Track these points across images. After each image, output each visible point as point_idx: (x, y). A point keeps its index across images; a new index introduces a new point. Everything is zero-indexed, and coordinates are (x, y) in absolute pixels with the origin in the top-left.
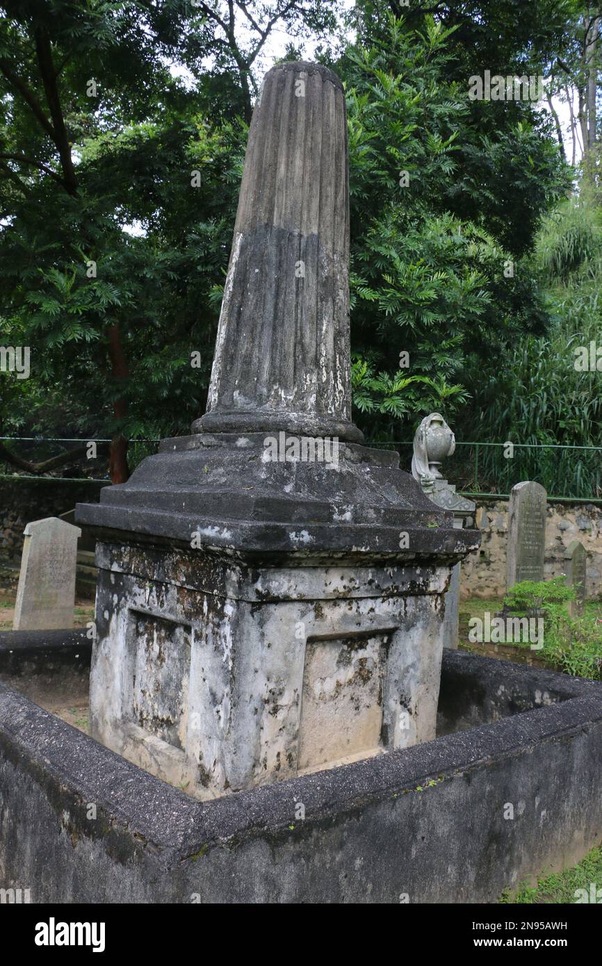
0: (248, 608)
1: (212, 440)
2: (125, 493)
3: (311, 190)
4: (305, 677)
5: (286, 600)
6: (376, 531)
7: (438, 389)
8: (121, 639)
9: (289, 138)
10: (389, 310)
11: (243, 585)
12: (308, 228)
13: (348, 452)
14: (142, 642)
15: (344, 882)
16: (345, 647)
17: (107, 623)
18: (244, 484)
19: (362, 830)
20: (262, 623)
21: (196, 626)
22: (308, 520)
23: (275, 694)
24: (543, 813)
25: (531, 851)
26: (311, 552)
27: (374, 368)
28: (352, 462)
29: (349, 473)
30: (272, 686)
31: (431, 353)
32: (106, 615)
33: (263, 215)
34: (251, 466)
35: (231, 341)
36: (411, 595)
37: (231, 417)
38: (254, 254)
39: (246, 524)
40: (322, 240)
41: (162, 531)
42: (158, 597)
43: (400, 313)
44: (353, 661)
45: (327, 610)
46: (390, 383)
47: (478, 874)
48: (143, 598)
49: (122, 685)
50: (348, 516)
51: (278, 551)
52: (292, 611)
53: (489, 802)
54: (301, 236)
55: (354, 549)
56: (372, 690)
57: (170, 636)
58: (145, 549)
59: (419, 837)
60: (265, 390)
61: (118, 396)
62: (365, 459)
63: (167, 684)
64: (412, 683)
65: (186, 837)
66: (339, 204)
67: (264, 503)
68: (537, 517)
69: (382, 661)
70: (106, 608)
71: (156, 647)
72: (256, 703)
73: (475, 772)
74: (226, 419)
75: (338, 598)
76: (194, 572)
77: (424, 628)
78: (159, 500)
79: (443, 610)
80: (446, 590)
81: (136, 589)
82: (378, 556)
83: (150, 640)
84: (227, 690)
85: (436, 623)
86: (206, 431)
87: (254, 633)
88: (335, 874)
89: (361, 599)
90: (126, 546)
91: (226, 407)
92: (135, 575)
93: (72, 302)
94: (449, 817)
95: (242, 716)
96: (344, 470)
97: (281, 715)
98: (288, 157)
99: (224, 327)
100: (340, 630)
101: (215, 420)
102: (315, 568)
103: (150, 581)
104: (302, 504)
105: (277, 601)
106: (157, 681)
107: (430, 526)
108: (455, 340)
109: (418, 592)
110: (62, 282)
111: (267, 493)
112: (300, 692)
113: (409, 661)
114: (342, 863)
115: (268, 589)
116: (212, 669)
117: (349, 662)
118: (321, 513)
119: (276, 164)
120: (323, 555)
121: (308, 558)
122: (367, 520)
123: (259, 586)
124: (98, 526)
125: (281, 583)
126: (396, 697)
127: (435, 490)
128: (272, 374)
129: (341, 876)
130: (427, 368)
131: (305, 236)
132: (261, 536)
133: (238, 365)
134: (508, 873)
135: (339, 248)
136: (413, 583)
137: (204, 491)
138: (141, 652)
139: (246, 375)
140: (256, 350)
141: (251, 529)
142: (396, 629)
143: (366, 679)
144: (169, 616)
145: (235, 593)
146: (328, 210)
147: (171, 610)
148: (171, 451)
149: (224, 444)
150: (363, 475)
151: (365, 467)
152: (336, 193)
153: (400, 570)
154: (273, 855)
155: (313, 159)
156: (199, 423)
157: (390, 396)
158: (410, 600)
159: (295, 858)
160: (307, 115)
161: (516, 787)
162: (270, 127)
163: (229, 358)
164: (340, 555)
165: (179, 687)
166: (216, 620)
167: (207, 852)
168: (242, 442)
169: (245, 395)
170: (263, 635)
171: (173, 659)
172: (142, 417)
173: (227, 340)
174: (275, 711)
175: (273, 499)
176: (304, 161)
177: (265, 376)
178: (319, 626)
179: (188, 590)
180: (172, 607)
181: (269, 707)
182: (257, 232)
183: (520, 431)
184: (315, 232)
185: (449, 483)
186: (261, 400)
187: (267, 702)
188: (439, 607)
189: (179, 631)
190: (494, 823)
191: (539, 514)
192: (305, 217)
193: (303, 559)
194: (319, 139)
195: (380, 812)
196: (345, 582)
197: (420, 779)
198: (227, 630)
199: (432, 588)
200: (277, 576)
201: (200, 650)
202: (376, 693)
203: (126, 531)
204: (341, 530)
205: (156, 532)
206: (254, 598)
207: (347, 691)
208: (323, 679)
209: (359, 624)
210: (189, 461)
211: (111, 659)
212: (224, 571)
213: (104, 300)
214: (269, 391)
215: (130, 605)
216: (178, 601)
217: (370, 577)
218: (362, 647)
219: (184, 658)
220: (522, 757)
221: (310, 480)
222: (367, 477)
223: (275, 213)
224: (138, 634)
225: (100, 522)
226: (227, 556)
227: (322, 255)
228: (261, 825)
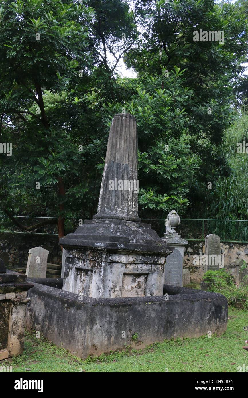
0: (107, 264)
1: (99, 221)
2: (74, 236)
3: (126, 152)
4: (122, 284)
5: (117, 262)
6: (142, 245)
7: (179, 201)
8: (72, 276)
9: (120, 137)
10: (161, 173)
11: (107, 258)
12: (125, 162)
13: (136, 224)
14: (79, 277)
15: (127, 321)
16: (134, 277)
17: (68, 272)
18: (107, 233)
19: (131, 310)
20: (111, 268)
21: (94, 270)
22: (123, 242)
23: (114, 287)
24: (184, 320)
25: (181, 329)
26: (124, 250)
27: (156, 193)
28: (137, 227)
29: (135, 230)
30: (114, 285)
31: (177, 188)
32: (68, 270)
33: (113, 158)
34: (109, 228)
35: (104, 194)
36: (153, 264)
37: (104, 215)
38: (110, 170)
39: (107, 242)
40: (129, 166)
41: (86, 245)
42: (84, 263)
43: (165, 173)
44: (136, 282)
45: (128, 266)
46: (162, 198)
47: (164, 330)
48: (80, 264)
49: (72, 290)
50: (134, 241)
51: (115, 249)
52: (119, 265)
53: (167, 312)
54: (123, 165)
55: (135, 250)
56: (142, 290)
57: (87, 274)
58: (80, 250)
59: (146, 316)
60: (113, 208)
61: (63, 202)
62: (140, 226)
63: (86, 287)
64: (154, 290)
65: (93, 302)
66: (134, 154)
67: (112, 237)
68: (216, 247)
69: (145, 282)
70: (68, 268)
71: (83, 278)
72: (109, 289)
73: (163, 303)
74: (102, 215)
75: (131, 263)
76: (94, 256)
77: (158, 274)
78: (84, 237)
79: (163, 269)
80: (164, 264)
81: (77, 262)
82: (143, 252)
83: (81, 276)
84: (102, 285)
85: (161, 273)
86: (97, 219)
87: (109, 270)
88: (125, 318)
89: (138, 264)
90: (74, 250)
91: (103, 212)
92: (77, 258)
93: (49, 170)
94: (155, 313)
95: (106, 292)
96: (134, 229)
97: (116, 293)
98: (120, 142)
99: (102, 190)
100: (132, 272)
101: (100, 215)
102: (125, 254)
103: (82, 259)
104: (122, 238)
105: (115, 262)
106: (83, 287)
107: (159, 245)
108: (186, 182)
109: (156, 263)
110: (45, 162)
111: (113, 235)
112: (121, 287)
113: (153, 283)
114: (127, 316)
115: (113, 259)
116: (98, 281)
117: (135, 281)
118: (127, 240)
119: (116, 144)
120: (127, 251)
121: (123, 251)
122: (140, 243)
123: (110, 258)
124: (67, 245)
125: (116, 258)
126: (149, 293)
127: (173, 237)
128: (115, 203)
129: (127, 319)
130: (175, 193)
131: (124, 164)
132: (111, 245)
133: (106, 201)
134: (173, 333)
135: (134, 167)
136: (154, 261)
137: (97, 234)
138: (78, 280)
139: (108, 203)
140: (111, 197)
141: (108, 243)
142: (149, 273)
143: (140, 287)
144: (87, 268)
145: (105, 260)
146: (131, 157)
147: (88, 266)
148: (87, 224)
149: (102, 222)
150: (140, 231)
151: (140, 228)
152: (133, 152)
153: (149, 257)
154: (111, 309)
155: (127, 143)
156: (95, 216)
157: (162, 203)
158: (153, 266)
159: (116, 312)
160: (125, 130)
161: (175, 310)
162: (115, 133)
163: (103, 198)
164: (132, 251)
165: (89, 287)
166: (99, 268)
167: (97, 305)
168: (107, 222)
169: (108, 209)
170: (111, 271)
171: (88, 280)
172: (72, 210)
173: (103, 193)
174: (114, 291)
175: (114, 237)
176: (124, 143)
177: (113, 204)
178: (126, 270)
179: (92, 260)
180: (87, 265)
181: (113, 290)
182: (111, 164)
183: (222, 214)
184: (127, 163)
185: (178, 234)
186: (112, 210)
187: (112, 289)
188: (162, 268)
189: (89, 273)
190: (168, 318)
191: (217, 246)
192: (124, 159)
193: (122, 252)
194: (128, 136)
195: (136, 307)
196: (134, 259)
197: (147, 302)
198: (102, 270)
199: (160, 262)
200: (115, 256)
201: (95, 276)
202: (143, 291)
203: (75, 246)
204: (132, 244)
205: (84, 245)
206: (109, 261)
207: (134, 289)
208: (128, 285)
209: (138, 271)
210: (93, 227)
211: (69, 283)
212: (102, 255)
213: (60, 169)
214: (114, 208)
215: (76, 266)
216: (89, 264)
217: (141, 258)
218: (139, 278)
219: (91, 279)
220: (177, 303)
221: (124, 232)
222: (141, 231)
223: (116, 158)
224: (77, 275)
225: (68, 243)
226: (103, 250)
227: (129, 170)
228: (109, 303)
